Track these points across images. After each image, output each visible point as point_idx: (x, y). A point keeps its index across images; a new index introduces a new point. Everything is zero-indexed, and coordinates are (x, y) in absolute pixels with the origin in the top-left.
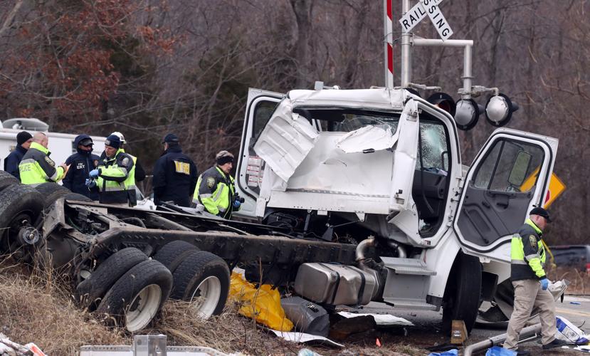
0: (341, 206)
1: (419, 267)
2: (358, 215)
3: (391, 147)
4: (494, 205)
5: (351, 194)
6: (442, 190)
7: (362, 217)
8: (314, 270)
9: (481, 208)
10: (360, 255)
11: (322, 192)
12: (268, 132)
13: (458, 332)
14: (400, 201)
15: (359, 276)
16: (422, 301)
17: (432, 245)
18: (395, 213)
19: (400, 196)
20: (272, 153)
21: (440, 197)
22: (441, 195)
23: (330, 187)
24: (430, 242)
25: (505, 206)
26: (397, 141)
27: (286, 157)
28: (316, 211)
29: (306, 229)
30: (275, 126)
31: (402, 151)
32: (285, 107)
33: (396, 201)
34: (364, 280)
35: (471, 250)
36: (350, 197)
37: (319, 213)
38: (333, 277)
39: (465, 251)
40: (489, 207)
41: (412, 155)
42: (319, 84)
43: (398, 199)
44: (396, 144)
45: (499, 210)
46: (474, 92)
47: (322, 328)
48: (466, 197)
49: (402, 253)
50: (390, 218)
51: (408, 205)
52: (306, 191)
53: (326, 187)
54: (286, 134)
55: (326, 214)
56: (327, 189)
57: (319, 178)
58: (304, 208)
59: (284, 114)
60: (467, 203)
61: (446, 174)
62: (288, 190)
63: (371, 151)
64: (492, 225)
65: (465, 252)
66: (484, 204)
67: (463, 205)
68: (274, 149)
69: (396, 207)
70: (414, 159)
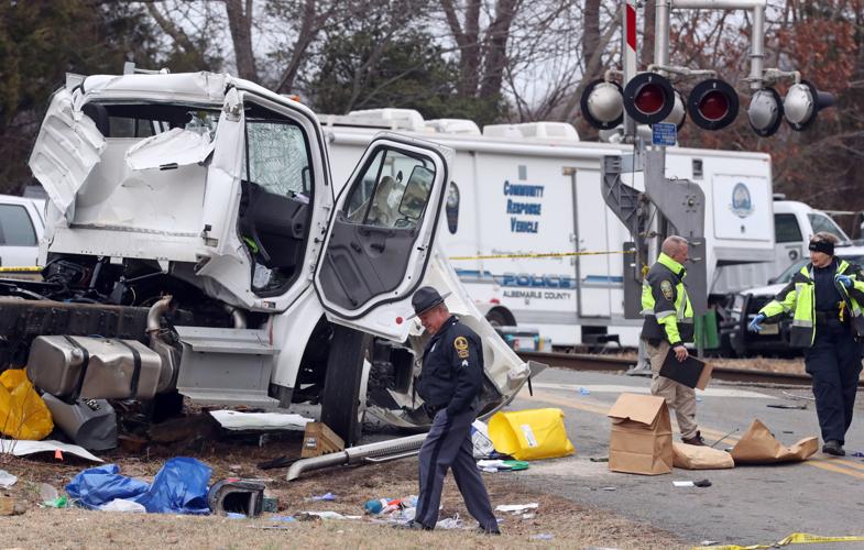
0: (140, 250)
1: (255, 342)
2: (161, 263)
3: (203, 160)
4: (367, 247)
5: (153, 232)
6: (299, 226)
7: (165, 267)
8: (49, 345)
9: (349, 252)
10: (153, 324)
11: (117, 229)
12: (44, 138)
13: (312, 440)
14: (211, 242)
15: (130, 355)
16: (260, 394)
17: (279, 307)
18: (205, 260)
19: (210, 234)
20: (51, 170)
21: (296, 236)
22: (297, 233)
23: (130, 221)
24: (274, 304)
25: (381, 249)
26: (212, 152)
27: (67, 177)
28: (109, 258)
29: (92, 285)
30: (52, 129)
31: (218, 167)
32: (60, 102)
33: (204, 241)
34: (138, 361)
35: (335, 317)
36: (151, 236)
37: (112, 261)
38: (75, 357)
39: (331, 317)
40: (359, 251)
41: (232, 173)
42: (129, 66)
43: (207, 239)
44: (211, 156)
45: (372, 255)
46: (766, 78)
47: (105, 435)
48: (332, 236)
49: (239, 321)
50: (199, 268)
51: (227, 247)
52: (97, 228)
53: (126, 221)
54: (67, 142)
55: (120, 261)
56: (125, 225)
57: (115, 208)
58: (93, 254)
59: (60, 111)
60: (334, 244)
61: (306, 200)
62: (72, 226)
63: (173, 166)
64: (364, 279)
65: (329, 320)
66: (353, 246)
67: (328, 247)
68: (52, 165)
69: (204, 250)
70: (235, 178)
